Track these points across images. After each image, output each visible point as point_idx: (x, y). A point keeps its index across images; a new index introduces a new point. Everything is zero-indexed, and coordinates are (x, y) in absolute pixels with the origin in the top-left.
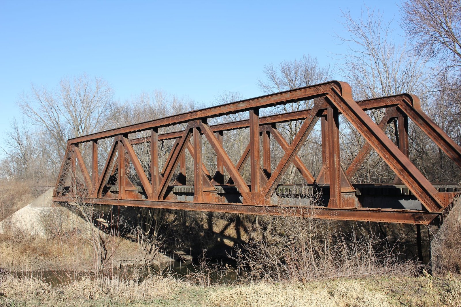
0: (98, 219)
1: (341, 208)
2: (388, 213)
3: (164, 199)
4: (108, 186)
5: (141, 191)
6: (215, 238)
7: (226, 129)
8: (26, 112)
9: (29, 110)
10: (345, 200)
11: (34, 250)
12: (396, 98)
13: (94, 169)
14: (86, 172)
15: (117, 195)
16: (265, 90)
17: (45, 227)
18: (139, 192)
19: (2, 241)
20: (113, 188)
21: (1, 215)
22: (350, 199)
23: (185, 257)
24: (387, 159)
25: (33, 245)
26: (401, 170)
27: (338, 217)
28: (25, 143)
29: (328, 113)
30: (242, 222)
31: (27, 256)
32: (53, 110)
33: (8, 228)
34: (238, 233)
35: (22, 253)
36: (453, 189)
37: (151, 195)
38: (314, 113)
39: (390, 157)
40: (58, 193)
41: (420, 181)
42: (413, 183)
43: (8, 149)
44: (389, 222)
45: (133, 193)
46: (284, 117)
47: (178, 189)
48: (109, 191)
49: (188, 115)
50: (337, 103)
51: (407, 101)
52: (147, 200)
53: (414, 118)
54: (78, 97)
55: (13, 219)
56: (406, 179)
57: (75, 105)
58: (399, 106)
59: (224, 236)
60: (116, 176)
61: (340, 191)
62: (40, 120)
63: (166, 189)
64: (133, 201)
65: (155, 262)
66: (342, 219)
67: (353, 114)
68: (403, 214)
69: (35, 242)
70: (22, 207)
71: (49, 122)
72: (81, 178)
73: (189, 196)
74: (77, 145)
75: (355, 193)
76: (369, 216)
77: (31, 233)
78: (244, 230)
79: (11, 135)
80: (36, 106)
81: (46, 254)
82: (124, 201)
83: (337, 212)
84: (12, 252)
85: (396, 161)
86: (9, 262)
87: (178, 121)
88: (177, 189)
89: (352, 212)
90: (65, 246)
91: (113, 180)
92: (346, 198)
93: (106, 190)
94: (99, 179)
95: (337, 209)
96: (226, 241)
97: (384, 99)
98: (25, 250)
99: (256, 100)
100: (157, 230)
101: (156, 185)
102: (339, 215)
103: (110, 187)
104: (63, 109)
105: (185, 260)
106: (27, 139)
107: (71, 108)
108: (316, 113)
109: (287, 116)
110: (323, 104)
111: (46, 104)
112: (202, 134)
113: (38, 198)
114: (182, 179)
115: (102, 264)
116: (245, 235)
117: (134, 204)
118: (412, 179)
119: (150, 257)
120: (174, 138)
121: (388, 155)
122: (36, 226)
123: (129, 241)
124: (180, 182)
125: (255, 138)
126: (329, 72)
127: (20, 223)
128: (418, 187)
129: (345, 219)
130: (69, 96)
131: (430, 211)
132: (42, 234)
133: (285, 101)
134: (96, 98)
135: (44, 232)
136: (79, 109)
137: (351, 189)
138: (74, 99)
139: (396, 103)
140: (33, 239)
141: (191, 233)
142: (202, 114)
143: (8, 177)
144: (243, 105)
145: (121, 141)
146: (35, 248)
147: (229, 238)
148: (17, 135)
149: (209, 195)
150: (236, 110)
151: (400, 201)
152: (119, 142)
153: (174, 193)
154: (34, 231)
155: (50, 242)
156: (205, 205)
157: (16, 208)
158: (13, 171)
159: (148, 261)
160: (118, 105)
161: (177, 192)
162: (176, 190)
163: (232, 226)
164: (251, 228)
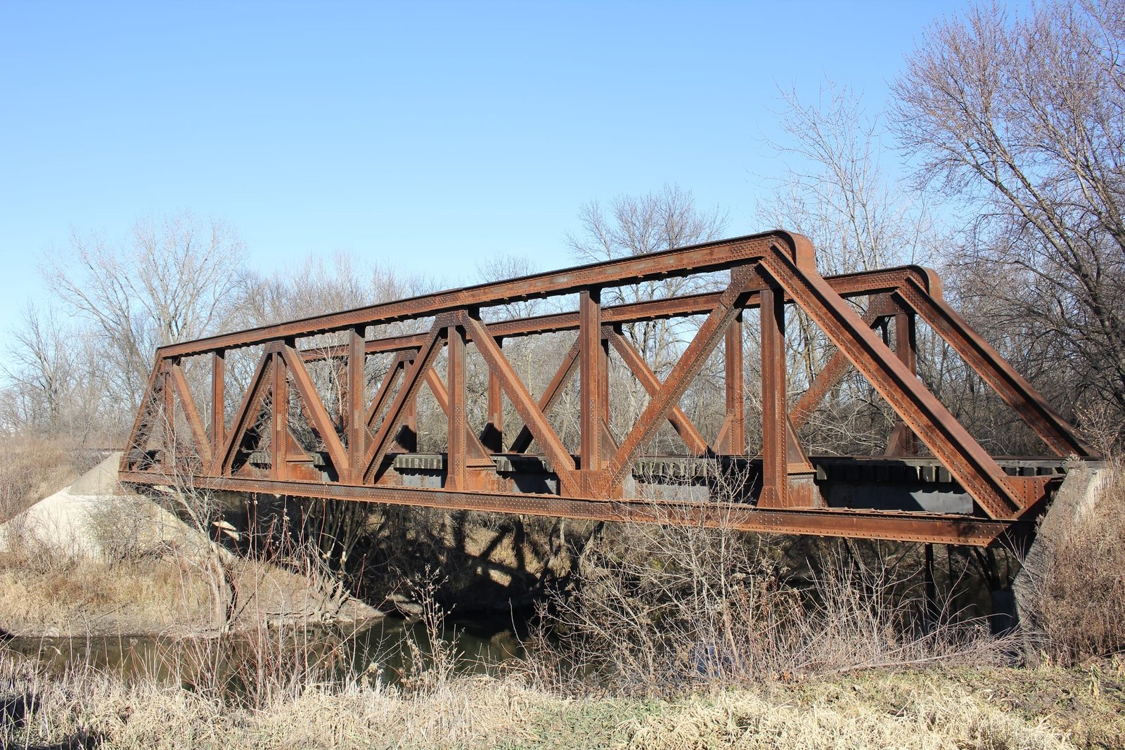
0: (216, 524)
1: (788, 509)
2: (897, 521)
3: (376, 482)
4: (245, 451)
5: (321, 463)
6: (470, 568)
7: (511, 333)
8: (57, 288)
9: (64, 283)
10: (793, 490)
11: (76, 589)
12: (892, 275)
13: (215, 413)
14: (197, 420)
15: (267, 472)
16: (581, 254)
17: (100, 537)
18: (316, 466)
19: (4, 567)
20: (255, 457)
21: (2, 511)
22: (803, 488)
23: (406, 607)
24: (896, 402)
25: (73, 579)
26: (928, 427)
27: (781, 528)
28: (53, 355)
29: (762, 300)
30: (528, 535)
31: (61, 602)
32: (117, 286)
33: (17, 539)
34: (520, 556)
35: (49, 595)
36: (1033, 469)
37: (346, 473)
38: (729, 300)
39: (902, 399)
40: (131, 465)
41: (971, 452)
42: (955, 456)
43: (15, 368)
44: (899, 540)
45: (303, 469)
46: (642, 310)
47: (407, 460)
48: (247, 463)
49: (437, 298)
50: (783, 279)
51: (916, 282)
52: (336, 483)
53: (930, 318)
54: (171, 261)
55: (29, 518)
56: (939, 448)
57: (164, 276)
58: (897, 291)
59: (490, 562)
60: (258, 431)
61: (784, 470)
62: (86, 305)
63: (380, 459)
64: (304, 486)
65: (341, 619)
66: (790, 532)
67: (820, 305)
68: (931, 522)
69: (78, 570)
70: (51, 494)
71: (106, 312)
72: (184, 432)
73: (431, 476)
74: (176, 359)
75: (813, 476)
76: (851, 526)
77: (69, 553)
78: (533, 552)
79: (21, 338)
80: (79, 276)
81: (103, 597)
82: (285, 484)
83: (779, 515)
84: (25, 593)
85: (916, 408)
86: (20, 615)
87: (414, 312)
88: (404, 460)
89: (815, 517)
90: (147, 581)
91: (251, 440)
92: (796, 487)
93: (240, 460)
94: (225, 437)
95: (779, 511)
96: (496, 575)
97: (865, 277)
98: (56, 589)
99: (597, 270)
100: (348, 548)
101: (357, 451)
102: (783, 524)
103: (250, 454)
104: (139, 285)
105: (409, 616)
106: (58, 347)
107: (156, 283)
108: (735, 300)
109: (650, 308)
110: (751, 280)
111: (102, 273)
112: (466, 342)
113: (85, 476)
114: (408, 440)
115: (229, 622)
116: (535, 562)
117: (307, 491)
118: (952, 447)
119: (331, 606)
120: (392, 351)
121: (898, 395)
122: (79, 537)
123: (286, 573)
124: (405, 446)
125: (591, 353)
126: (717, 223)
127: (46, 527)
128: (966, 465)
129: (798, 531)
130: (151, 257)
131: (994, 518)
132: (93, 552)
133: (664, 272)
134: (210, 263)
135: (98, 548)
136: (173, 285)
137: (805, 467)
138: (163, 263)
139: (891, 286)
140: (73, 564)
141: (418, 555)
142: (471, 298)
143: (12, 430)
144: (566, 280)
145: (280, 354)
146: (79, 584)
147: (500, 567)
148: (34, 336)
149: (479, 474)
150: (548, 290)
151: (913, 494)
152: (275, 356)
153: (396, 469)
154: (76, 547)
155: (112, 573)
156: (473, 498)
157: (36, 496)
158: (23, 416)
159: (328, 615)
160: (262, 279)
161: (404, 466)
162: (401, 462)
163: (507, 541)
164: (547, 547)
